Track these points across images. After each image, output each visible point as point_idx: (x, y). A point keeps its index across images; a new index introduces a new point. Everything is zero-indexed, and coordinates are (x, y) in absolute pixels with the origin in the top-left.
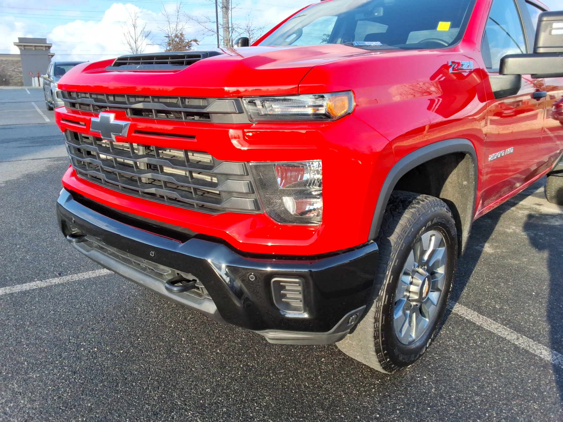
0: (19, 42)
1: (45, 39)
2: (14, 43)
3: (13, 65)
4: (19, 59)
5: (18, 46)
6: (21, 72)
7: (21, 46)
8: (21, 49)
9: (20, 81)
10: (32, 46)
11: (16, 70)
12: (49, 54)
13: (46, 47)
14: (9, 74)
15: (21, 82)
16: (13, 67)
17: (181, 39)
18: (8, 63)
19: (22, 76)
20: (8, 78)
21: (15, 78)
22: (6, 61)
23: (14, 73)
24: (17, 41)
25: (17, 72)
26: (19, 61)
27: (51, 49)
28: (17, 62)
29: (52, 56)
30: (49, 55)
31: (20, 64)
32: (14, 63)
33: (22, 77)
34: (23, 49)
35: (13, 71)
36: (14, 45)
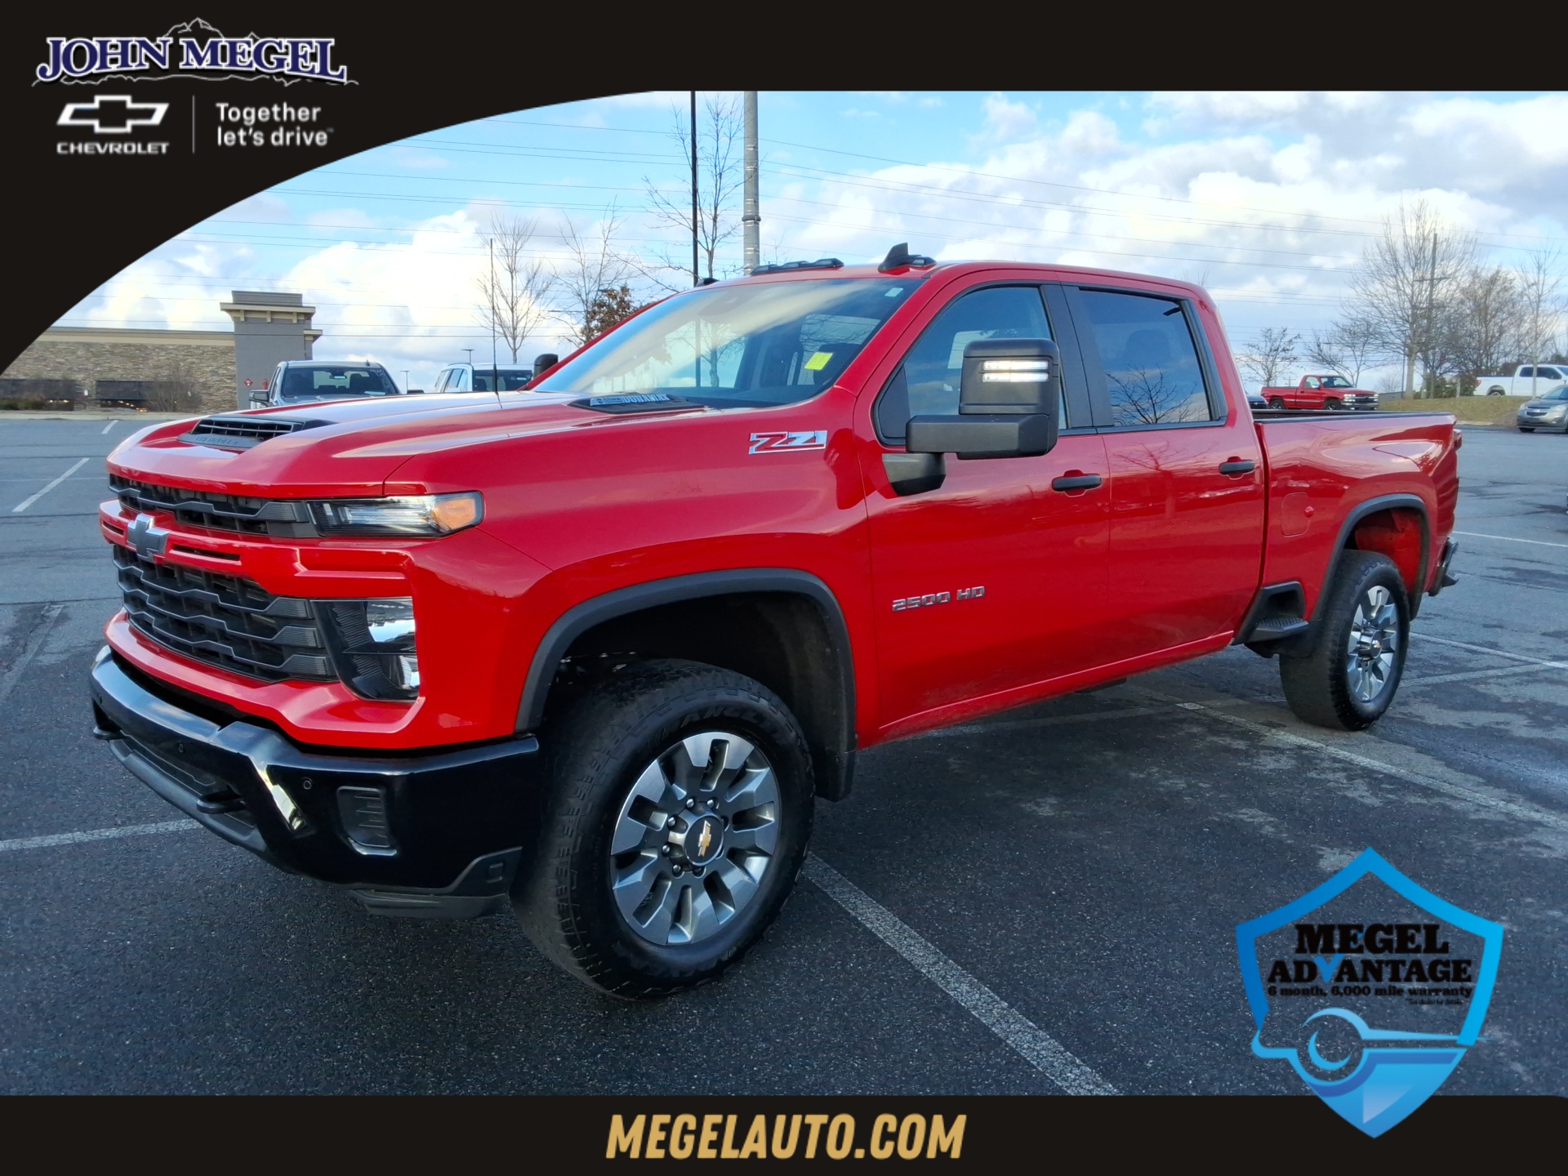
0: (235, 304)
1: (299, 297)
2: (222, 304)
3: (215, 359)
4: (231, 343)
5: (229, 311)
6: (232, 377)
7: (238, 311)
8: (236, 320)
9: (228, 398)
10: (265, 312)
11: (221, 371)
12: (306, 332)
13: (299, 314)
14: (201, 380)
15: (230, 401)
16: (215, 364)
17: (622, 300)
18: (202, 354)
19: (233, 385)
20: (197, 389)
21: (218, 390)
22: (198, 347)
23: (216, 378)
24: (230, 299)
25: (223, 375)
26: (230, 350)
27: (314, 319)
28: (226, 351)
29: (316, 337)
30: (306, 335)
31: (232, 357)
32: (217, 353)
33: (235, 389)
34: (243, 319)
35: (214, 373)
36: (222, 310)
